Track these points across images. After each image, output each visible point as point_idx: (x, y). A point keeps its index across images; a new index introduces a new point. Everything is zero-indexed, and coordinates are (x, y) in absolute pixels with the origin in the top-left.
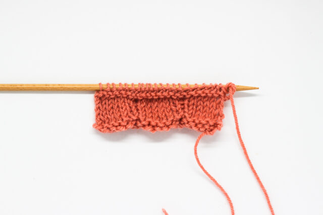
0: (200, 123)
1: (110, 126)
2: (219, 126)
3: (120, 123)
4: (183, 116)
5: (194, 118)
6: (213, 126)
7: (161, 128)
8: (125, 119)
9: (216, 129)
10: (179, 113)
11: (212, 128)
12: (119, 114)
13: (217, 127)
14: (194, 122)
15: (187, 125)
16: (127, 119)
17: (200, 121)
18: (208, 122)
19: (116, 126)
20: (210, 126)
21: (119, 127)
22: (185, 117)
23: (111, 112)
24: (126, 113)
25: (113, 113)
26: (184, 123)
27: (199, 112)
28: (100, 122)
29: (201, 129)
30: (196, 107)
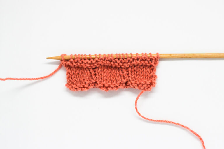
0: (140, 84)
1: (77, 87)
2: (153, 84)
3: (84, 86)
4: (128, 80)
5: (136, 81)
6: (149, 85)
7: (112, 88)
8: (87, 82)
9: (152, 86)
10: (125, 78)
11: (148, 86)
12: (83, 78)
13: (152, 85)
14: (136, 83)
15: (131, 86)
16: (89, 82)
17: (140, 82)
18: (146, 82)
19: (82, 88)
20: (148, 85)
21: (83, 89)
22: (129, 80)
23: (78, 76)
24: (88, 77)
25: (79, 77)
26: (129, 85)
27: (139, 76)
28: (70, 83)
29: (142, 88)
30: (137, 72)
